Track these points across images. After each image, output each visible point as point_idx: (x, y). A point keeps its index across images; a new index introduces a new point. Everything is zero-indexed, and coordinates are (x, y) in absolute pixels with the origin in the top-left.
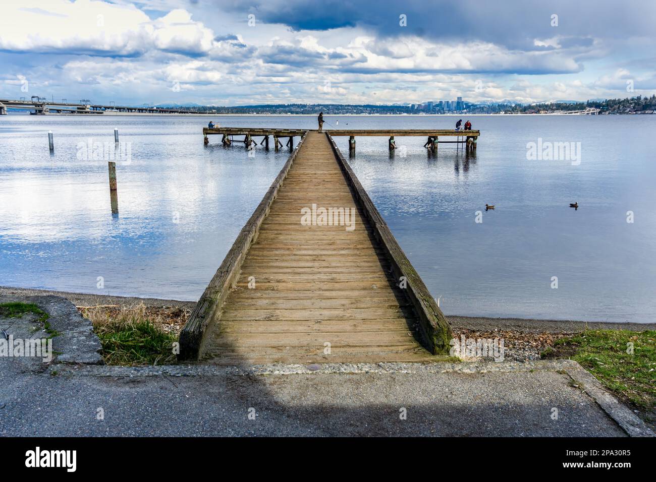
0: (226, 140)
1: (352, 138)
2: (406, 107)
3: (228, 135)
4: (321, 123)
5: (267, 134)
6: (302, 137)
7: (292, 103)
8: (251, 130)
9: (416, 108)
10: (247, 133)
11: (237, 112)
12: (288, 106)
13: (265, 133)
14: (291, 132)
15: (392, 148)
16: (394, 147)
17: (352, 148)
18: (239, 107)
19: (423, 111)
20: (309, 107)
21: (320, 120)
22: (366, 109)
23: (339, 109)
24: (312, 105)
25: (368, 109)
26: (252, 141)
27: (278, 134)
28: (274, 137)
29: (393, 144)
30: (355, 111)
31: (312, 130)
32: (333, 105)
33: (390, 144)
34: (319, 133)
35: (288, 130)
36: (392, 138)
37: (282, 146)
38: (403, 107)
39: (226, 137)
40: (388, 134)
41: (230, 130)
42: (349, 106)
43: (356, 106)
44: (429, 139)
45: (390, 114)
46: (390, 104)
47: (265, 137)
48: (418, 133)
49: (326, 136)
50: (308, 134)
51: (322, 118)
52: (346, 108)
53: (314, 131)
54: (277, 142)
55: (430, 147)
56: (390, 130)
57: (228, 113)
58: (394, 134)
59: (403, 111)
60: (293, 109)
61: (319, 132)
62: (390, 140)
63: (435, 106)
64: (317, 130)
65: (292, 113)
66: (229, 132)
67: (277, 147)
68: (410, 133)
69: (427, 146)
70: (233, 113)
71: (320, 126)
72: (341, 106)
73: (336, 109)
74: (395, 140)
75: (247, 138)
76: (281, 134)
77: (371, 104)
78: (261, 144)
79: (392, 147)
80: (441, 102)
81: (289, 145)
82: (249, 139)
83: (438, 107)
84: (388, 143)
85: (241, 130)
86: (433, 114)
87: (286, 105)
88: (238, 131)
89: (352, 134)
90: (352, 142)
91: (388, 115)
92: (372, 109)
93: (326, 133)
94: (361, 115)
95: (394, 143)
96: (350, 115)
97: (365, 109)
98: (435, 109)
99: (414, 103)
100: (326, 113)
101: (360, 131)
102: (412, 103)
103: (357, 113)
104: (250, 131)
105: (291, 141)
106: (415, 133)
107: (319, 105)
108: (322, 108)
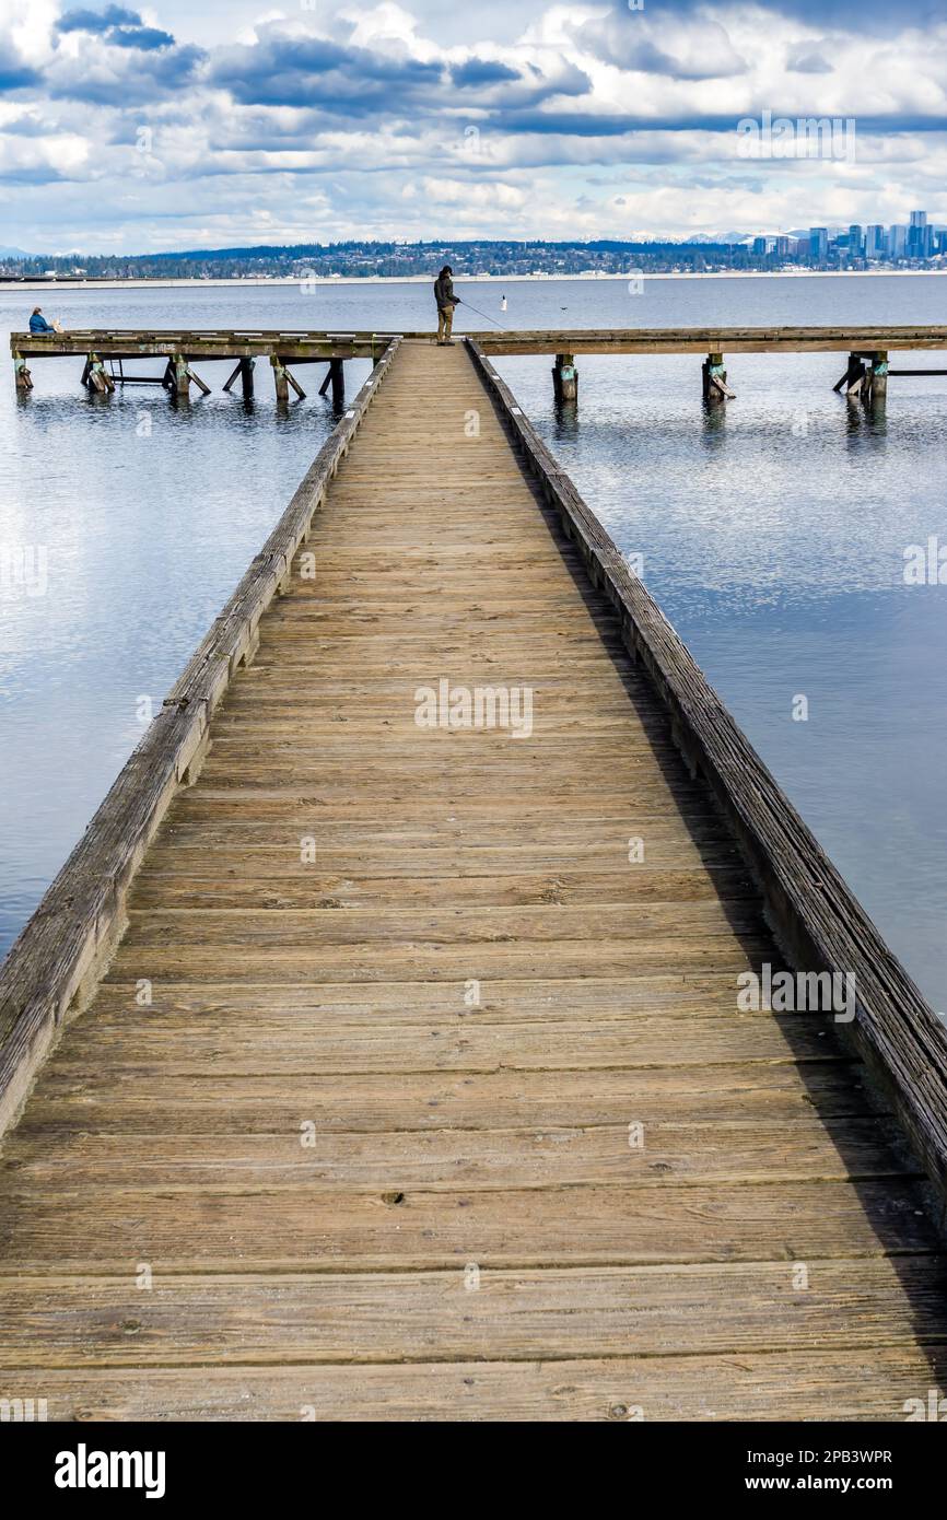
0: (96, 378)
1: (563, 361)
2: (736, 246)
3: (104, 357)
4: (446, 309)
5: (247, 351)
6: (376, 361)
7: (344, 241)
8: (187, 338)
9: (769, 249)
10: (172, 348)
11: (156, 275)
12: (333, 249)
13: (239, 349)
14: (335, 344)
15: (713, 397)
16: (723, 394)
17: (566, 400)
18: (164, 255)
19: (795, 259)
20: (403, 252)
21: (445, 296)
22: (600, 257)
23: (506, 257)
24: (412, 246)
25: (606, 255)
26: (189, 378)
27: (287, 352)
28: (273, 363)
29: (720, 382)
30: (561, 263)
31: (412, 335)
32: (484, 244)
33: (708, 381)
34: (442, 344)
35: (323, 335)
36: (713, 361)
37: (302, 396)
38: (727, 246)
39: (97, 367)
40: (700, 345)
41: (109, 341)
42: (540, 245)
43: (564, 246)
44: (854, 361)
45: (682, 271)
46: (679, 237)
47: (239, 361)
48: (812, 339)
49: (466, 354)
50: (397, 351)
51: (449, 287)
52: (531, 252)
53: (422, 336)
54: (283, 382)
55: (856, 394)
56: (707, 331)
57: (125, 278)
58: (722, 344)
59: (727, 263)
60: (350, 259)
61: (441, 340)
62: (706, 368)
63: (833, 243)
64: (433, 336)
65: (345, 272)
66: (106, 346)
67: (282, 399)
68: (781, 339)
69: (844, 389)
70: (141, 277)
71: (445, 317)
72: (514, 245)
73: (496, 257)
74: (725, 367)
75: (172, 367)
76: (299, 352)
77: (618, 238)
78: (226, 389)
79: (717, 393)
80: (855, 228)
81: (329, 392)
82: (181, 373)
83: (843, 245)
84: (701, 379)
85: (148, 338)
86: (830, 269)
87: (325, 245)
88: (140, 344)
89: (563, 348)
90: (567, 376)
91: (676, 274)
92: (618, 254)
93: (467, 344)
94: (584, 276)
95: (724, 377)
96: (545, 276)
97: (596, 254)
98: (834, 252)
99: (763, 234)
100: (461, 271)
101: (595, 333)
102: (759, 234)
103: (567, 270)
104: (183, 343)
105: (336, 377)
106: (801, 339)
107: (436, 246)
108: (447, 254)
